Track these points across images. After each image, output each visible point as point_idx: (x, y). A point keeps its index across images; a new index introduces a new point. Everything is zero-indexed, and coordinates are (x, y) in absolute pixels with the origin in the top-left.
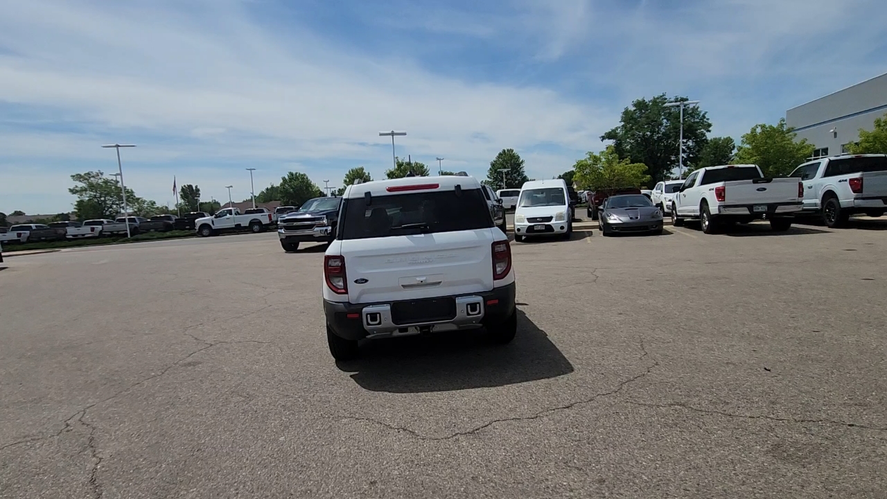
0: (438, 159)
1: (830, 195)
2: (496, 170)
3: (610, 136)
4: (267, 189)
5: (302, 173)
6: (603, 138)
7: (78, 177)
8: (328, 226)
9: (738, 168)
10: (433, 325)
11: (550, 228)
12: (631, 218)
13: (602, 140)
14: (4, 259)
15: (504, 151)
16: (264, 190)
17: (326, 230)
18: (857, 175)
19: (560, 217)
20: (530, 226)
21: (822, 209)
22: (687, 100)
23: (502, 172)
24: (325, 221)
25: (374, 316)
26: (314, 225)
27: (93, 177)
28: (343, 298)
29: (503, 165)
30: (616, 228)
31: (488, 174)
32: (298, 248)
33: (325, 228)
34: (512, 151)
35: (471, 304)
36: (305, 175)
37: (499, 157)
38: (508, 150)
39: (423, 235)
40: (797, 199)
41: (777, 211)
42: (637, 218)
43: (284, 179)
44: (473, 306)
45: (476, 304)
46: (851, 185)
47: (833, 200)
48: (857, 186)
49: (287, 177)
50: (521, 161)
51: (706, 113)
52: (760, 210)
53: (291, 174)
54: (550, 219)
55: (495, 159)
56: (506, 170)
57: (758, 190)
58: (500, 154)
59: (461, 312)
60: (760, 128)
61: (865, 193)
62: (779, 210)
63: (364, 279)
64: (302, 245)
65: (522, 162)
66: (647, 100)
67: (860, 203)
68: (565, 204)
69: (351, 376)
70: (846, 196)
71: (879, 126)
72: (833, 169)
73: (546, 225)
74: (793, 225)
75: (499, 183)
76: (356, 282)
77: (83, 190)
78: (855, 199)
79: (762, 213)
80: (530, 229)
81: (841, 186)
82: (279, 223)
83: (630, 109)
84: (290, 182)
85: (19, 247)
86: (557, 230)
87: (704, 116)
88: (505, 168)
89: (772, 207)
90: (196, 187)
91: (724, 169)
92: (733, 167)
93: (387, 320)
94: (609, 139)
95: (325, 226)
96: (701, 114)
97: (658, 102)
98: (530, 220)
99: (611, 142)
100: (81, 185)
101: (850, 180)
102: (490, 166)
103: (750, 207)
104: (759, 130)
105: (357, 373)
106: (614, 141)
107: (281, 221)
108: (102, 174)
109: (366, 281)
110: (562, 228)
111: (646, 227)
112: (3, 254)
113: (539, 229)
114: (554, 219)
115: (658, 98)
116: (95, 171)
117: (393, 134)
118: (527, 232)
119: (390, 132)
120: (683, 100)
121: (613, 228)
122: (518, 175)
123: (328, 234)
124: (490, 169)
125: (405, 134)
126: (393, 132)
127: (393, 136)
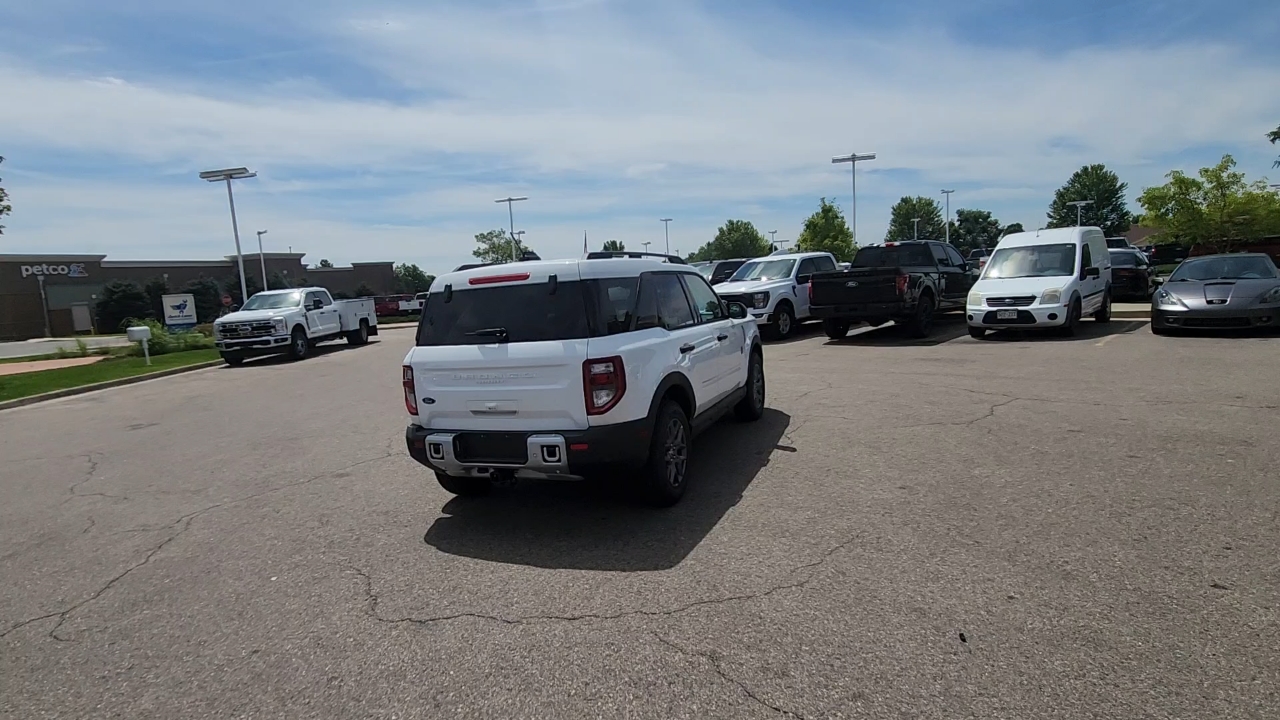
0: (944, 192)
2: (1064, 205)
4: (709, 244)
5: (745, 221)
7: (481, 238)
10: (517, 469)
11: (1027, 317)
12: (1209, 302)
14: (379, 332)
16: (704, 245)
19: (1052, 297)
20: (989, 312)
25: (437, 447)
27: (496, 236)
28: (416, 420)
29: (1079, 193)
30: (1176, 321)
34: (1103, 168)
35: (548, 447)
36: (749, 223)
37: (1072, 182)
38: (1093, 167)
42: (1225, 301)
43: (721, 230)
44: (551, 450)
45: (555, 446)
49: (725, 228)
50: (1118, 185)
53: (731, 222)
54: (1031, 299)
55: (1066, 184)
56: (1083, 203)
58: (1077, 175)
59: (535, 456)
63: (432, 399)
68: (1071, 274)
73: (1019, 312)
76: (425, 400)
77: (486, 252)
80: (990, 317)
84: (730, 234)
85: (402, 318)
86: (1041, 320)
90: (621, 243)
93: (449, 455)
98: (991, 301)
100: (484, 246)
102: (1054, 197)
105: (449, 516)
108: (504, 233)
109: (433, 401)
110: (1053, 316)
111: (1247, 321)
112: (378, 326)
113: (1007, 317)
114: (1037, 300)
116: (497, 230)
117: (854, 158)
118: (984, 321)
119: (850, 155)
121: (1167, 320)
122: (1112, 211)
124: (1055, 202)
125: (873, 157)
126: (854, 155)
127: (854, 162)
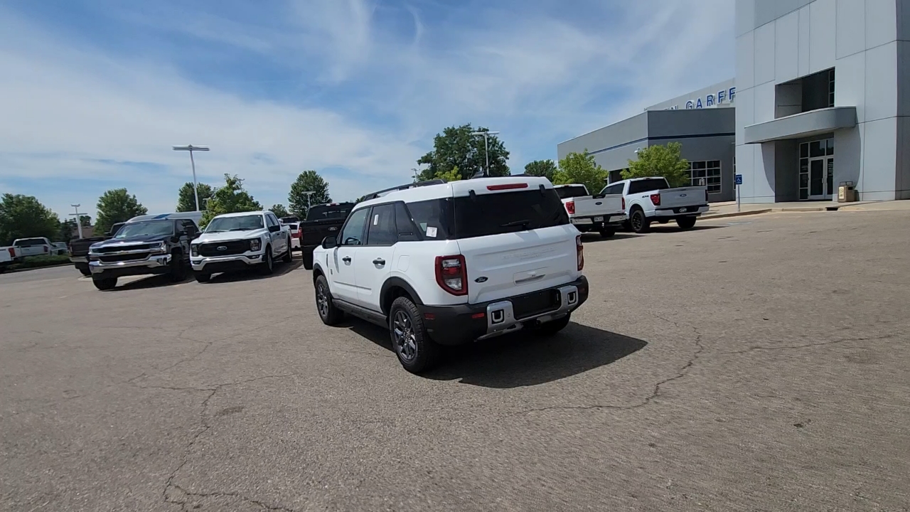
1: (636, 208)
2: (298, 193)
3: (426, 160)
6: (420, 162)
8: (167, 254)
9: (572, 187)
13: (419, 164)
15: (306, 173)
17: (165, 259)
18: (656, 192)
21: (630, 219)
22: (488, 130)
23: (306, 195)
24: (164, 248)
25: (497, 314)
26: (149, 253)
28: (462, 299)
29: (304, 187)
31: (289, 197)
32: (117, 285)
33: (163, 257)
34: (315, 173)
35: (570, 294)
37: (300, 179)
38: (309, 172)
39: (527, 232)
40: (621, 211)
41: (610, 221)
45: (574, 292)
46: (652, 200)
47: (640, 212)
48: (656, 200)
50: (324, 183)
51: (503, 142)
52: (599, 220)
55: (296, 181)
56: (311, 193)
57: (597, 204)
58: (301, 176)
59: (565, 301)
60: (572, 155)
61: (662, 206)
62: (612, 219)
63: (484, 278)
64: (122, 281)
65: (326, 184)
66: (456, 128)
67: (660, 213)
69: (460, 382)
70: (649, 208)
71: (642, 157)
72: (635, 189)
74: (616, 233)
75: (303, 207)
76: (477, 281)
78: (656, 210)
79: (601, 222)
81: (643, 200)
82: (90, 253)
83: (441, 136)
87: (502, 145)
88: (308, 190)
89: (607, 217)
91: (561, 188)
92: (568, 186)
93: (509, 316)
94: (425, 162)
95: (164, 254)
96: (500, 144)
97: (466, 130)
99: (426, 166)
101: (652, 196)
102: (291, 189)
103: (592, 218)
104: (572, 157)
106: (430, 164)
107: (94, 251)
109: (486, 279)
115: (464, 127)
117: (191, 148)
119: (187, 146)
120: (485, 130)
123: (167, 263)
124: (292, 192)
125: (207, 149)
126: (191, 146)
127: (191, 151)
